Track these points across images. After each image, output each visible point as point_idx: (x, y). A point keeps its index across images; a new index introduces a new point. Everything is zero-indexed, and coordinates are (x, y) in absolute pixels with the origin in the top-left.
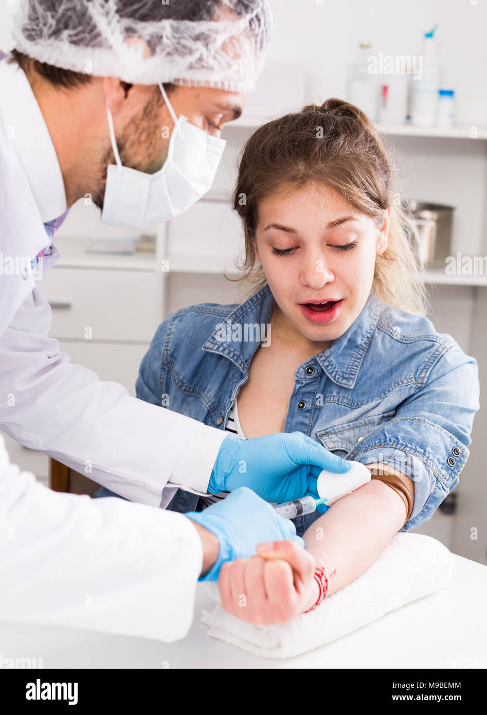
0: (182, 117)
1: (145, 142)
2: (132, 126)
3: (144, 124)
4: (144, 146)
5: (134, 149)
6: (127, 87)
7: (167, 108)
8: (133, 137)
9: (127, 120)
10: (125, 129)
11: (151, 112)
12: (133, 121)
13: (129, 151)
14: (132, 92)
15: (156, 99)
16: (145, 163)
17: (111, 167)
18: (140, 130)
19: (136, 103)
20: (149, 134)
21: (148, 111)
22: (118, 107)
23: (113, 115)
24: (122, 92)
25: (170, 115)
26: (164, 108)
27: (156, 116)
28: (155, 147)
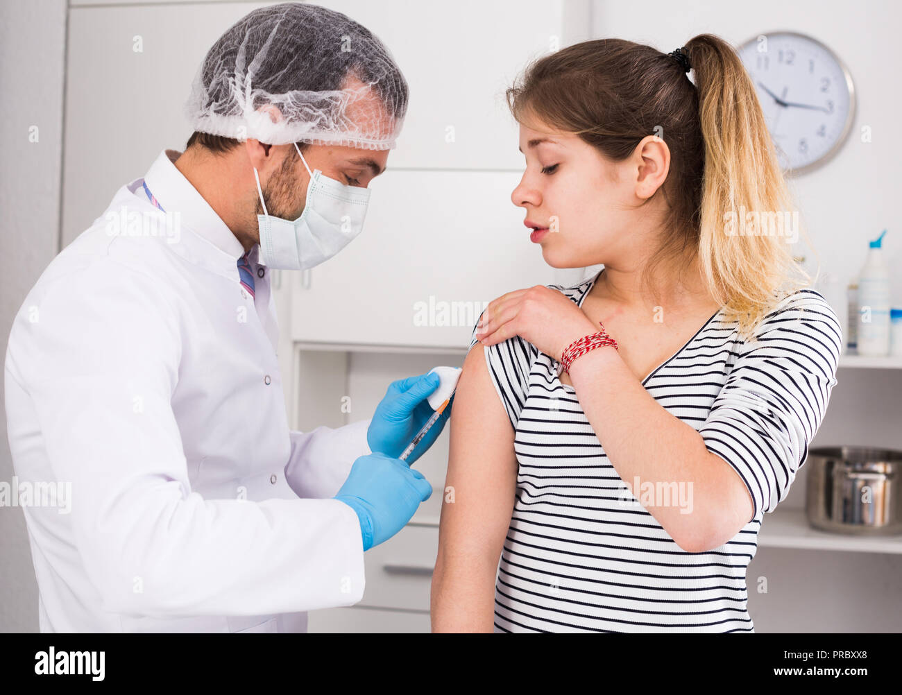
0: (315, 171)
1: (286, 192)
2: (274, 179)
3: (284, 177)
4: (286, 196)
5: (278, 199)
6: (267, 148)
7: (302, 163)
8: (276, 189)
9: (270, 175)
10: (269, 182)
11: (288, 167)
12: (274, 175)
13: (275, 201)
14: (271, 151)
15: (292, 156)
16: (288, 212)
17: (259, 216)
18: (280, 183)
19: (276, 161)
20: (288, 187)
21: (286, 165)
22: (261, 165)
23: (258, 170)
24: (263, 151)
25: (305, 169)
26: (299, 163)
27: (293, 171)
28: (294, 196)
